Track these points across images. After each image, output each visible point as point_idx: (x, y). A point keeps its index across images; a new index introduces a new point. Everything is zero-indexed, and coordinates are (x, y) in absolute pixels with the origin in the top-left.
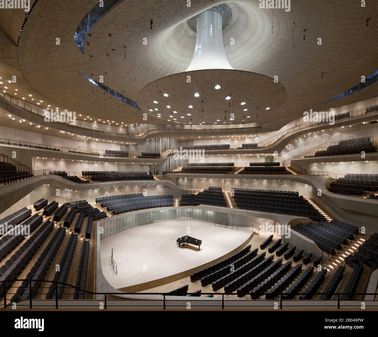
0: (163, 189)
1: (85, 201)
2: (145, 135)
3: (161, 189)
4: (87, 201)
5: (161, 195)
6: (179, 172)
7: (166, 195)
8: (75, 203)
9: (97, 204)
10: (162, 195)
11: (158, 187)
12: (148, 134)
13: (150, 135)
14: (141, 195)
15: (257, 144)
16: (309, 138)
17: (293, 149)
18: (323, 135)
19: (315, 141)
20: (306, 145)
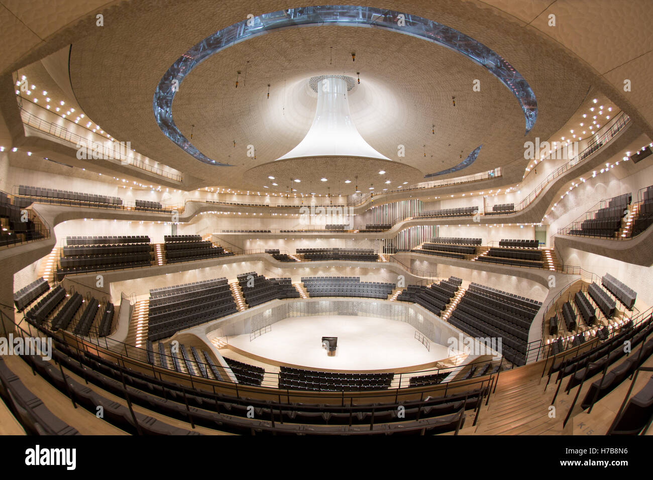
3: (385, 274)
11: (383, 271)
15: (513, 204)
16: (581, 192)
17: (563, 214)
18: (597, 185)
19: (588, 197)
20: (578, 204)
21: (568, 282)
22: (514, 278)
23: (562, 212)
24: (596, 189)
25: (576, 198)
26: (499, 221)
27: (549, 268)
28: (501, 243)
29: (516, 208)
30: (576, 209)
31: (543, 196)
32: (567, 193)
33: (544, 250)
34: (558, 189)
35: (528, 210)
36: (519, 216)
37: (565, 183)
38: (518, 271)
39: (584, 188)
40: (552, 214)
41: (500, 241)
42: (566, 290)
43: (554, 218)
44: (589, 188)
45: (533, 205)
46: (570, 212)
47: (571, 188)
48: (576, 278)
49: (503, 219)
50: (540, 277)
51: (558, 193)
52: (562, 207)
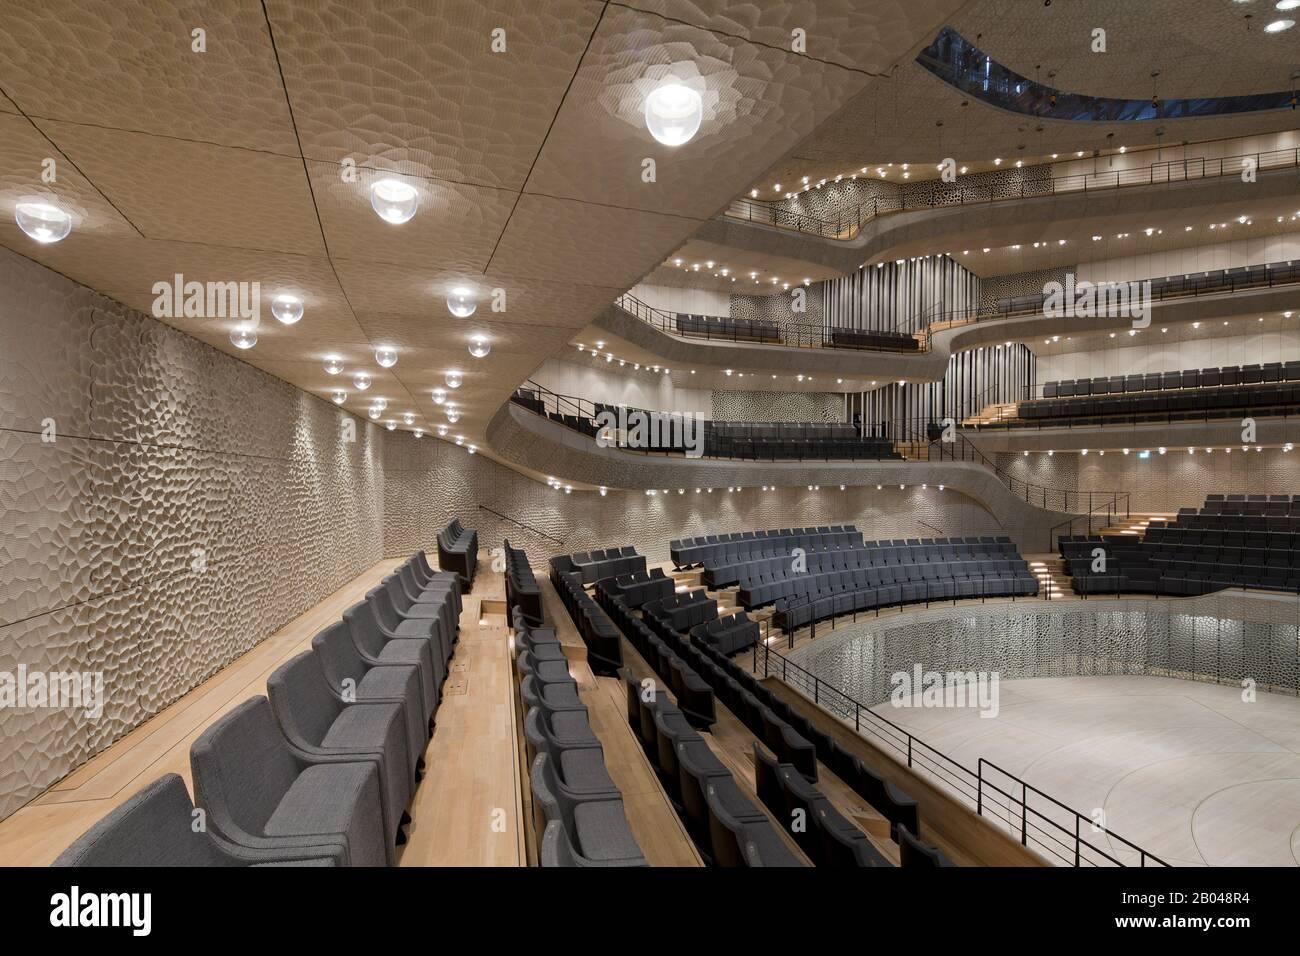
0: (943, 507)
1: (630, 550)
2: (861, 237)
3: (933, 508)
4: (640, 552)
5: (934, 536)
6: (1009, 424)
7: (959, 540)
8: (593, 563)
9: (678, 570)
10: (940, 536)
11: (920, 497)
12: (876, 228)
13: (882, 236)
14: (854, 536)
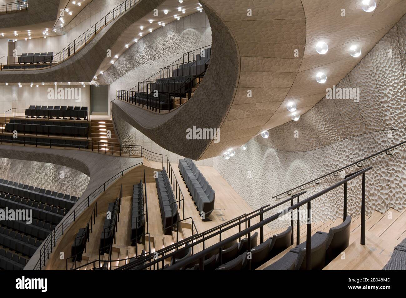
15: (52, 53)
16: (159, 40)
17: (129, 70)
18: (185, 31)
19: (169, 48)
20: (152, 57)
21: (120, 168)
22: (50, 166)
23: (128, 67)
24: (183, 37)
25: (150, 49)
26: (26, 79)
27: (99, 148)
28: (27, 112)
29: (56, 59)
30: (149, 63)
31: (96, 43)
32: (136, 40)
33: (97, 121)
34: (119, 35)
35: (70, 62)
36: (55, 72)
37: (128, 26)
38: (47, 154)
39: (164, 35)
40: (111, 69)
41: (28, 108)
42: (115, 181)
43: (115, 75)
44: (171, 34)
45: (80, 56)
46: (139, 67)
47: (141, 34)
48: (135, 162)
49: (28, 75)
50: (79, 162)
51: (120, 39)
52: (128, 61)
